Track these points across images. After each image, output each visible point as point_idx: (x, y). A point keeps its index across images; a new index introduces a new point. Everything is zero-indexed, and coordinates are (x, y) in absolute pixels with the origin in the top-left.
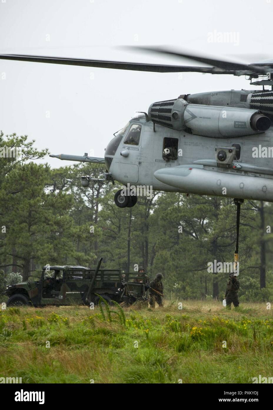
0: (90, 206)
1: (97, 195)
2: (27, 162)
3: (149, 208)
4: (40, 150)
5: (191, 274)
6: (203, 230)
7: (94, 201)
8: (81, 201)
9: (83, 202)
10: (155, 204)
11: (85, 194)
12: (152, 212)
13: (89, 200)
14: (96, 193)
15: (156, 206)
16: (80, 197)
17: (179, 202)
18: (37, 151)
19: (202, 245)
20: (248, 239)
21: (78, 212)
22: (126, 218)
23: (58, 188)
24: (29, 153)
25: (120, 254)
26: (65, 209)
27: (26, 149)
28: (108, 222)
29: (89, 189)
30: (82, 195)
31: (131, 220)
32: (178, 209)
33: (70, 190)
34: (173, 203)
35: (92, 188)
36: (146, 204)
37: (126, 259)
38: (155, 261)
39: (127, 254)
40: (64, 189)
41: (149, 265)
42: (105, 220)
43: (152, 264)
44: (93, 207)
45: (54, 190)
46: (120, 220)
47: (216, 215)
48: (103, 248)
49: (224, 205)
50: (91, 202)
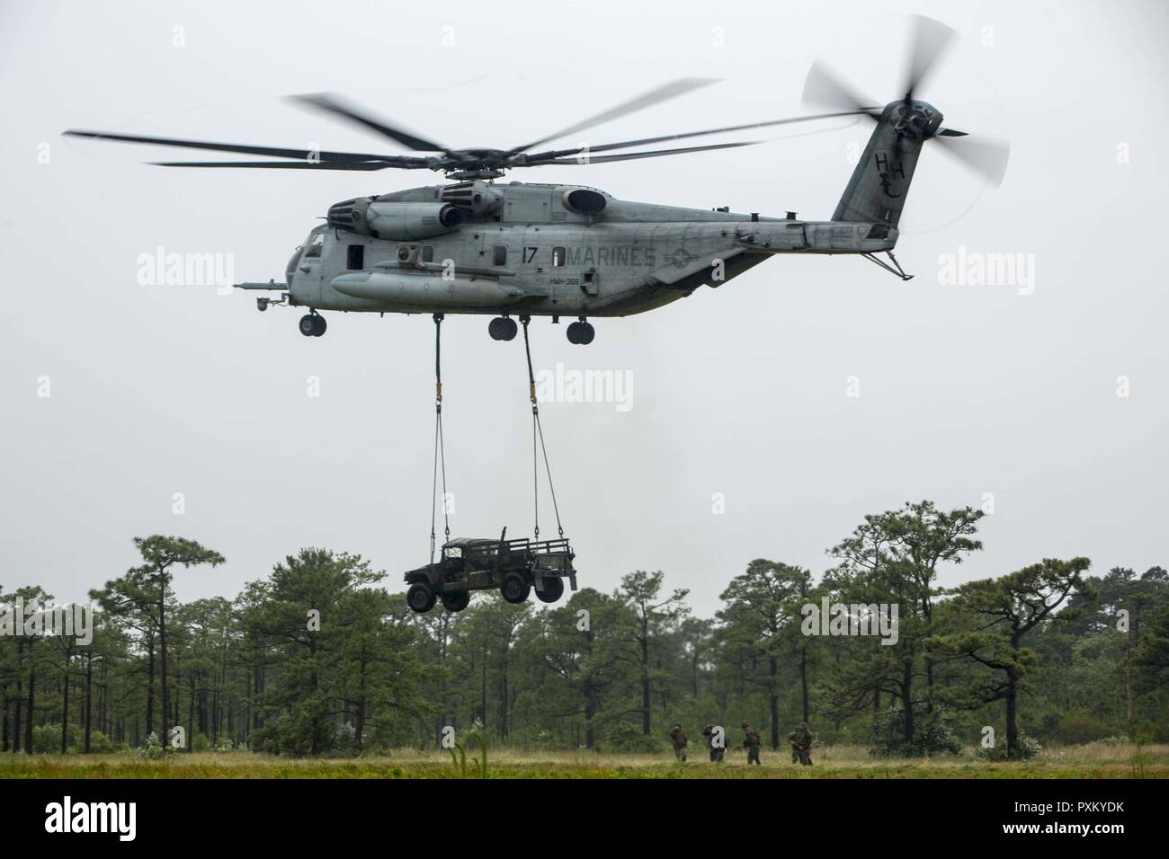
0: (437, 639)
1: (445, 626)
2: (361, 587)
3: (510, 641)
4: (375, 572)
5: (559, 719)
6: (574, 666)
7: (442, 633)
8: (426, 633)
9: (429, 634)
10: (515, 636)
11: (430, 624)
12: (511, 645)
13: (435, 632)
14: (444, 623)
15: (517, 638)
16: (425, 628)
17: (544, 632)
18: (373, 572)
19: (572, 685)
20: (629, 677)
21: (423, 647)
22: (480, 653)
23: (398, 618)
24: (362, 575)
25: (473, 696)
26: (406, 643)
27: (359, 571)
28: (459, 658)
29: (436, 619)
30: (427, 625)
31: (486, 656)
32: (544, 642)
33: (413, 621)
34: (537, 633)
35: (439, 617)
36: (504, 636)
37: (480, 703)
38: (516, 704)
39: (482, 696)
40: (405, 618)
41: (509, 709)
42: (455, 655)
43: (512, 707)
44: (440, 640)
45: (393, 621)
46: (473, 656)
47: (589, 649)
48: (452, 689)
49: (599, 636)
50: (438, 634)
